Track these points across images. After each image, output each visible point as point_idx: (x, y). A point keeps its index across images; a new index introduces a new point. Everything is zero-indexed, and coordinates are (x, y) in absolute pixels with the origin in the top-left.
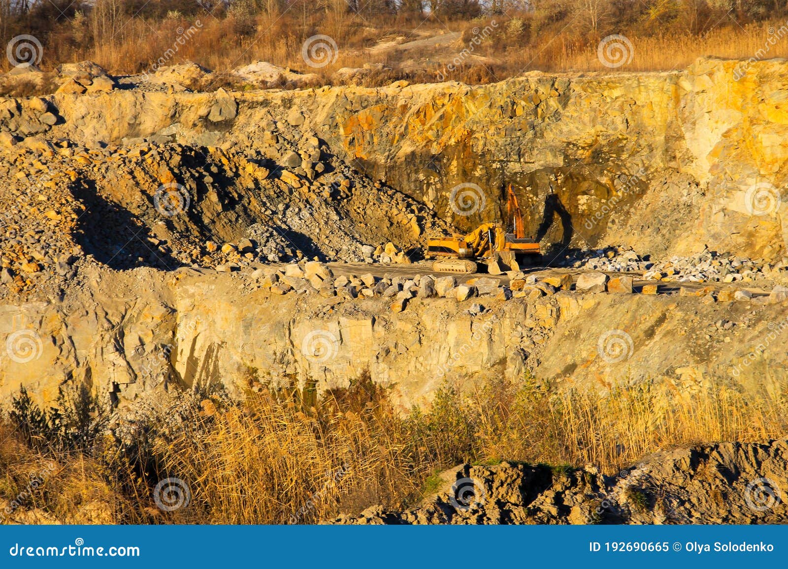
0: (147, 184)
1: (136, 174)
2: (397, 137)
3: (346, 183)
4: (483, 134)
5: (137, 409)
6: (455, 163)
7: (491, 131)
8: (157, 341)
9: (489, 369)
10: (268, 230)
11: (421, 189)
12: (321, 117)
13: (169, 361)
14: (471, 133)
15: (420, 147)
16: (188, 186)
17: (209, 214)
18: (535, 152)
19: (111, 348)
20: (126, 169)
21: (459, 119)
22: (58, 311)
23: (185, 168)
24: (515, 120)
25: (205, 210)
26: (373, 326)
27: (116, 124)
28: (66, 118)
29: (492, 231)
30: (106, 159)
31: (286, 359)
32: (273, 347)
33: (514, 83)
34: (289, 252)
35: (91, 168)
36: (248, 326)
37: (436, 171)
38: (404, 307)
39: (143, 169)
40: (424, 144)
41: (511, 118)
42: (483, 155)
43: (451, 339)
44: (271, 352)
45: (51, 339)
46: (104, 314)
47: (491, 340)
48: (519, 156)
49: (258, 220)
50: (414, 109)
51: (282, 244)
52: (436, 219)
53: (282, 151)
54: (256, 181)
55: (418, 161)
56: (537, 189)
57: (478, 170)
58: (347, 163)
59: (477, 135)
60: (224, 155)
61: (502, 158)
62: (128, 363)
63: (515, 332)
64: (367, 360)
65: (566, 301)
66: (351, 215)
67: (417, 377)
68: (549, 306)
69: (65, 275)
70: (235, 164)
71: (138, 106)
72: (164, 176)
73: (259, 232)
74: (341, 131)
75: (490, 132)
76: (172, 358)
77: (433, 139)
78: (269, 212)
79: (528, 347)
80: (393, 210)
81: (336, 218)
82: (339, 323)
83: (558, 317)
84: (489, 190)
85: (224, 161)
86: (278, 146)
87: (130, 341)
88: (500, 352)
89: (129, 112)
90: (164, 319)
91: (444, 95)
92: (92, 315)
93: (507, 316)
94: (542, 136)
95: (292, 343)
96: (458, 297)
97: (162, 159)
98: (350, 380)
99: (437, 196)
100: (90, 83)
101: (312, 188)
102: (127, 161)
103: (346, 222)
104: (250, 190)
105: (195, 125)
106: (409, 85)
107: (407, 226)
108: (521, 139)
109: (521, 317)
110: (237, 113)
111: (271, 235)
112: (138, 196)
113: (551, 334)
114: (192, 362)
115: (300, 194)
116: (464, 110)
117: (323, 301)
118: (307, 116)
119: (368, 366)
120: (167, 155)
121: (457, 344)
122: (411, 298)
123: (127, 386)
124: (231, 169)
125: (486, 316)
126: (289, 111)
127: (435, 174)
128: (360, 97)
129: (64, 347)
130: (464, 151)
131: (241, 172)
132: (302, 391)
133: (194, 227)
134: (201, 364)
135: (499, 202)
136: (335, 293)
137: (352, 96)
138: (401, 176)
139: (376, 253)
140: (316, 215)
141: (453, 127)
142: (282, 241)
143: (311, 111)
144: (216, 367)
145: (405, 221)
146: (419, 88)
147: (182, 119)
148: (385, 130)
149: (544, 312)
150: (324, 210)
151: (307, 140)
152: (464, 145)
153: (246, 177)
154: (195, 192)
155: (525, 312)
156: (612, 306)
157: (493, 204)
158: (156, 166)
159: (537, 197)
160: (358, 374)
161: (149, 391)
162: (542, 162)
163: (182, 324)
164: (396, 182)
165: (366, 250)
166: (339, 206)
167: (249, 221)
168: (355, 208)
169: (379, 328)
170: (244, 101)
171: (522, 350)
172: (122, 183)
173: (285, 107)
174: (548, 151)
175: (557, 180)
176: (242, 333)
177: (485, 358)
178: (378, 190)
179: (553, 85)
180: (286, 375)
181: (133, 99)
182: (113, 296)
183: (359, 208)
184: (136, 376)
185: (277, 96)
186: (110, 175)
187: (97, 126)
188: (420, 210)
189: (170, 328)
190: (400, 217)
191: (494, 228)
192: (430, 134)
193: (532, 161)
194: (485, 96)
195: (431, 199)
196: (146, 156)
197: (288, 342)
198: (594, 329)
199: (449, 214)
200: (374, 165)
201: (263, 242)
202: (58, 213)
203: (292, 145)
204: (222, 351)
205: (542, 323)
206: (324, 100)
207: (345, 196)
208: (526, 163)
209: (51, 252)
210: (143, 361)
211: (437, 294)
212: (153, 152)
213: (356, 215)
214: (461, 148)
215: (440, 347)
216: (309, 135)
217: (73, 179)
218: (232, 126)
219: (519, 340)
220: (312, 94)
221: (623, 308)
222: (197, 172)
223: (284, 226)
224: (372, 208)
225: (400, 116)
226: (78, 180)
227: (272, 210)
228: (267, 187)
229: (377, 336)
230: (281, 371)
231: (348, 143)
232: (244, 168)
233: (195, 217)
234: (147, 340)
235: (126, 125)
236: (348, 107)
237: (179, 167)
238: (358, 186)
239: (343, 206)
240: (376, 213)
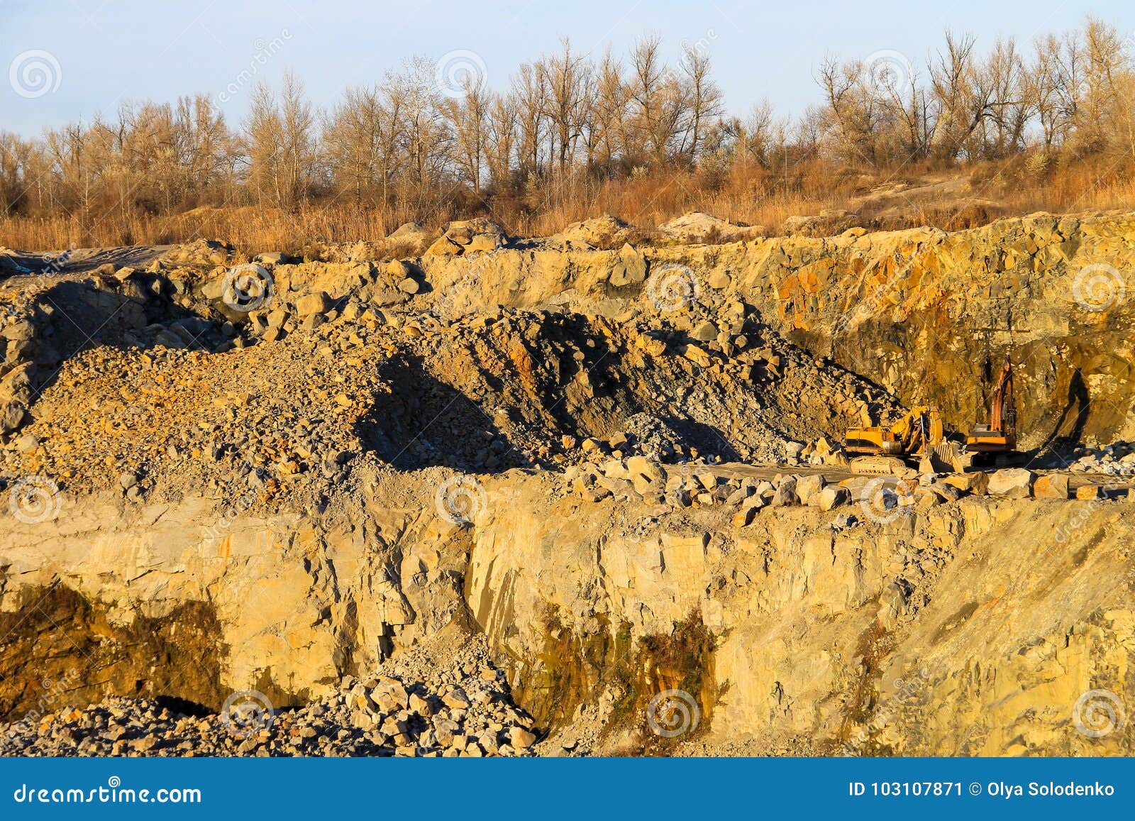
0: (490, 362)
1: (477, 348)
2: (849, 301)
3: (775, 361)
4: (961, 295)
5: (408, 659)
6: (924, 333)
7: (974, 289)
8: (445, 566)
9: (857, 610)
10: (653, 421)
11: (880, 368)
12: (750, 277)
13: (462, 594)
14: (947, 293)
15: (879, 313)
16: (547, 365)
17: (574, 401)
18: (1031, 317)
19: (380, 576)
20: (464, 342)
21: (931, 275)
22: (315, 526)
23: (546, 341)
24: (1004, 275)
25: (569, 395)
26: (706, 546)
27: (495, 292)
28: (433, 285)
29: (925, 417)
30: (442, 330)
31: (593, 593)
32: (577, 574)
33: (1003, 226)
34: (678, 449)
35: (418, 342)
36: (547, 548)
37: (898, 345)
38: (749, 519)
39: (488, 342)
40: (883, 310)
41: (999, 272)
42: (961, 323)
43: (808, 565)
44: (575, 583)
45: (302, 563)
46: (375, 530)
47: (860, 566)
48: (1009, 323)
49: (646, 408)
50: (872, 264)
51: (670, 439)
52: (898, 407)
53: (694, 321)
54: (648, 359)
55: (875, 332)
56: (1034, 367)
57: (955, 342)
58: (783, 336)
59: (954, 296)
60: (606, 324)
61: (985, 326)
62: (404, 597)
63: (896, 556)
64: (697, 595)
65: (972, 510)
66: (779, 403)
67: (760, 619)
68: (947, 517)
69: (332, 478)
70: (622, 336)
71: (524, 269)
72: (515, 351)
73: (640, 424)
74: (776, 294)
75: (971, 292)
76: (465, 591)
77: (896, 303)
78: (662, 399)
79: (912, 578)
80: (836, 395)
81: (756, 406)
82: (660, 542)
83: (962, 534)
84: (968, 369)
85: (607, 332)
86: (691, 315)
87: (409, 567)
88: (873, 583)
89: (512, 276)
90: (454, 537)
91: (911, 244)
92: (359, 531)
93: (885, 532)
94: (1041, 295)
95: (601, 568)
96: (822, 505)
97: (514, 329)
98: (675, 624)
99: (900, 377)
100: (467, 241)
101: (726, 367)
102: (466, 332)
103: (771, 413)
104: (639, 369)
105: (592, 291)
106: (866, 233)
107: (855, 417)
108: (1012, 299)
109: (906, 533)
110: (647, 275)
111: (657, 427)
112: (474, 375)
113: (948, 559)
114: (487, 595)
115: (709, 375)
116: (938, 264)
117: (644, 512)
118: (733, 276)
119: (699, 603)
120: (522, 324)
121: (815, 574)
122: (763, 506)
123: (403, 628)
124: (614, 342)
125: (853, 532)
126: (712, 271)
127: (898, 349)
128: (801, 249)
129: (320, 574)
130: (937, 317)
131: (629, 346)
132: (614, 637)
133: (550, 417)
134: (496, 598)
135: (982, 384)
136: (663, 500)
137: (791, 248)
138: (853, 351)
139: (805, 452)
140: (729, 402)
141: (923, 287)
142: (671, 435)
143: (740, 270)
144: (511, 601)
145: (853, 411)
146: (880, 236)
147: (577, 284)
148: (833, 292)
149: (940, 526)
150: (740, 396)
151: (730, 306)
152: (937, 309)
153: (635, 353)
154: (557, 371)
155: (913, 527)
156: (1035, 518)
157: (975, 387)
158: (505, 339)
159: (1034, 377)
160: (683, 615)
161: (431, 634)
162: (1039, 331)
163: (479, 545)
164: (847, 360)
165: (792, 447)
166: (762, 390)
167: (631, 410)
168: (786, 393)
169: (713, 549)
170: (657, 260)
171: (905, 582)
172: (457, 360)
173: (708, 266)
174: (1048, 316)
175: (1060, 354)
176: (540, 556)
177: (852, 593)
178: (819, 370)
179: (1056, 227)
180: (593, 614)
181: (518, 260)
182: (391, 505)
183: (790, 393)
184: (414, 615)
185: (699, 253)
186: (443, 350)
187: (471, 295)
188: (874, 397)
189: (463, 549)
190: (846, 405)
191: (928, 412)
192: (892, 297)
193: (1027, 329)
194: (964, 244)
195: (892, 381)
196: (494, 326)
197: (596, 568)
198: (1006, 551)
199: (916, 402)
200: (818, 338)
201: (644, 436)
202: (353, 397)
203: (709, 313)
204: (519, 580)
205: (936, 543)
206: (756, 255)
207: (772, 378)
208: (1018, 331)
209: (320, 446)
210: (423, 595)
211: (799, 501)
212: (504, 321)
213: (785, 401)
214: (933, 313)
215: (793, 577)
216: (733, 300)
217: (389, 355)
218: (640, 291)
219: (902, 567)
220: (742, 248)
221: (1048, 520)
222: (564, 345)
223: (682, 417)
224: (809, 394)
225: (853, 273)
226: (396, 358)
227: (666, 396)
228: (664, 365)
229: (710, 559)
230: (587, 609)
231: (784, 310)
232: (634, 342)
233: (555, 405)
234: (432, 565)
235: (508, 292)
236: (784, 263)
237: (538, 339)
238: (792, 364)
239: (768, 391)
240: (813, 400)
